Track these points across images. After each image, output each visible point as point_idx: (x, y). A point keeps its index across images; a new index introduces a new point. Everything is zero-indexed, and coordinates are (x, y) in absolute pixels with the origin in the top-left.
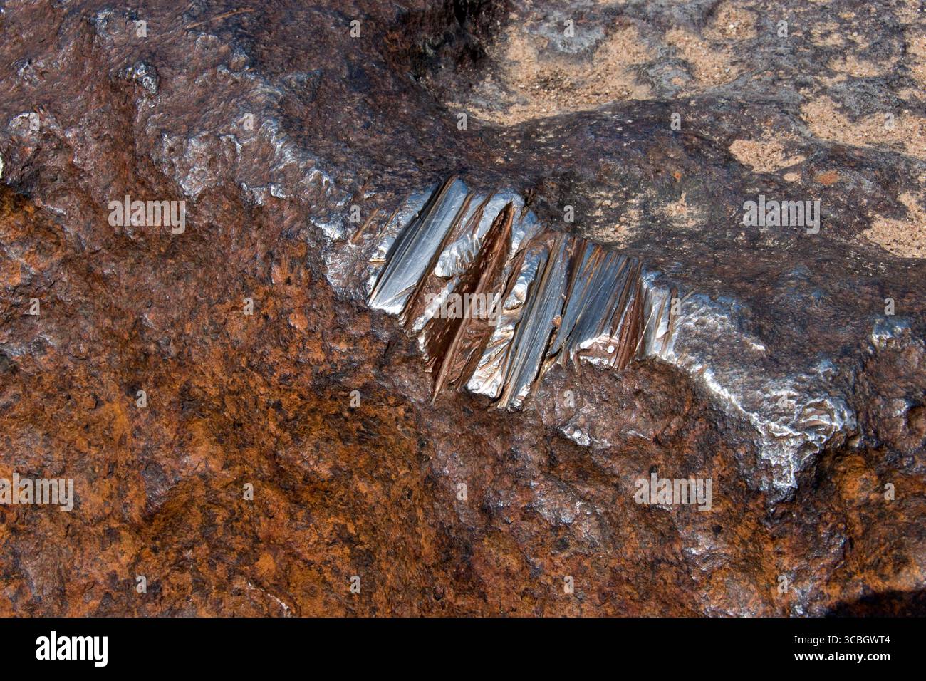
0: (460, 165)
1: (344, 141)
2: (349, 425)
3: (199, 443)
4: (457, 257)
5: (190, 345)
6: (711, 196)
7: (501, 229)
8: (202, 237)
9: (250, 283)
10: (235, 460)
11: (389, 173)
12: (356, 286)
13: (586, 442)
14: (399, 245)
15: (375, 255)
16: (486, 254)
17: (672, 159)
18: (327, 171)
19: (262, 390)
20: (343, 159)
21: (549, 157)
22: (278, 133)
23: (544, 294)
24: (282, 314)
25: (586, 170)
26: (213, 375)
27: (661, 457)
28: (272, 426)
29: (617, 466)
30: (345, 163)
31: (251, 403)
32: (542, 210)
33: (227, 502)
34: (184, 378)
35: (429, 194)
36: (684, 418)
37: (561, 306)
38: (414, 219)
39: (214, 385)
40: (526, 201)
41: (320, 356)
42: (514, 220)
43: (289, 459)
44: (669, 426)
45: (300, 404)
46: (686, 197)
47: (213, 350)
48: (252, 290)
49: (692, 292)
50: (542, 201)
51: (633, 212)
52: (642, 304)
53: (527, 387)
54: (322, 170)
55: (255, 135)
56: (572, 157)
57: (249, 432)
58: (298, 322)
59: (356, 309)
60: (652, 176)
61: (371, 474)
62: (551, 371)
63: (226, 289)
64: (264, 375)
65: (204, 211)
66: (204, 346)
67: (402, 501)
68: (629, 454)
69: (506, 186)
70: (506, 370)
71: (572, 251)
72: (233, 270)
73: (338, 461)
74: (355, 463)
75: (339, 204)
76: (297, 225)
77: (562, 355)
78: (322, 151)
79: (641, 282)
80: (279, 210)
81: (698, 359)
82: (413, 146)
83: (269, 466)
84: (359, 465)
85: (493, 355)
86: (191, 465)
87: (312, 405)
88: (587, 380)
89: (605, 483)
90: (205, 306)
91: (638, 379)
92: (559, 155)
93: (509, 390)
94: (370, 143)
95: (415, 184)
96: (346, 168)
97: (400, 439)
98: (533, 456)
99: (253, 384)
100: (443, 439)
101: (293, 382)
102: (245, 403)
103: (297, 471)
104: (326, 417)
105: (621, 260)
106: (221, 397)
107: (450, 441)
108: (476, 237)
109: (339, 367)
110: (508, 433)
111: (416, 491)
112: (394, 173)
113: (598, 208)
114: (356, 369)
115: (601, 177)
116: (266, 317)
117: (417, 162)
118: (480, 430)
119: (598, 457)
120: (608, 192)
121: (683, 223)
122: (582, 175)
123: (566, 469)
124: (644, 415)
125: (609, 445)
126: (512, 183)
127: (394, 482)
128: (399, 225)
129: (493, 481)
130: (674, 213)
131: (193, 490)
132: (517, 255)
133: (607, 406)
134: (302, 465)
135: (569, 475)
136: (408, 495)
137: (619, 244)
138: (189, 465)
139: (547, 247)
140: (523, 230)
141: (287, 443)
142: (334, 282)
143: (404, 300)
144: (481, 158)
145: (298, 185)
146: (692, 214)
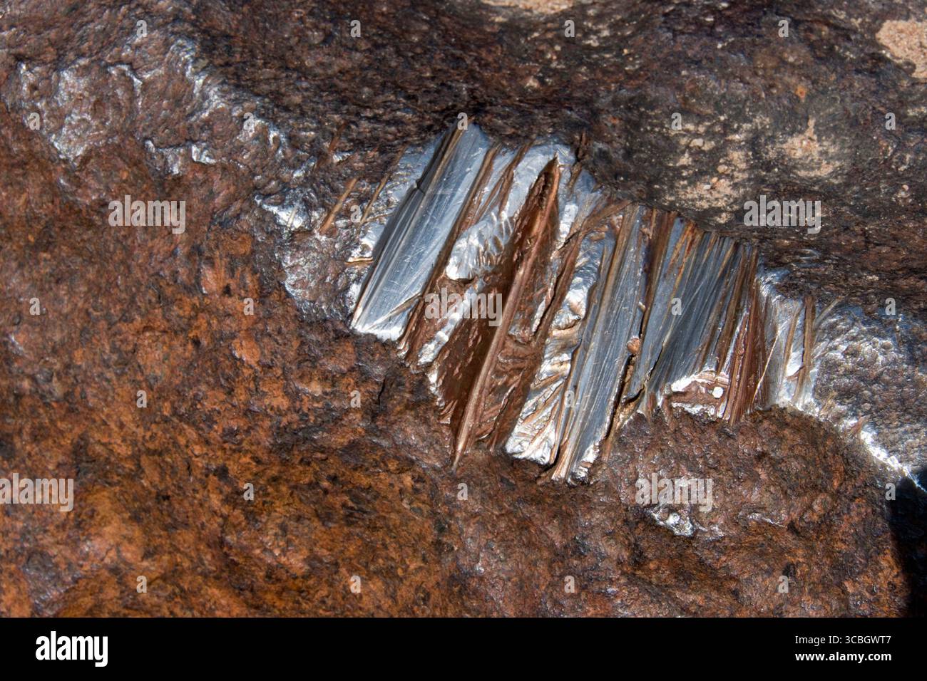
0: (474, 98)
1: (296, 69)
2: (330, 498)
3: (105, 521)
4: (478, 249)
5: (83, 382)
6: (854, 123)
7: (541, 200)
8: (90, 220)
9: (168, 291)
10: (161, 546)
11: (368, 119)
12: (329, 301)
13: (688, 530)
14: (390, 234)
15: (356, 253)
16: (522, 240)
17: (792, 65)
18: (275, 121)
19: (197, 450)
20: (297, 99)
21: (605, 72)
22: (196, 60)
23: (611, 301)
24: (223, 339)
25: (662, 90)
26: (122, 426)
27: (800, 552)
28: (215, 501)
29: (733, 563)
30: (299, 106)
31: (181, 467)
32: (601, 165)
33: (153, 606)
34: (77, 430)
35: (431, 151)
36: (832, 495)
37: (638, 321)
38: (411, 192)
39: (124, 440)
40: (577, 154)
41: (282, 402)
42: (560, 185)
43: (243, 548)
44: (810, 507)
45: (255, 470)
46: (816, 125)
47: (119, 390)
48: (172, 303)
49: (836, 302)
50: (600, 150)
51: (737, 156)
52: (761, 321)
53: (595, 449)
54: (267, 119)
55: (160, 64)
56: (641, 69)
57: (181, 507)
58: (246, 353)
59: (332, 334)
60: (763, 95)
61: (367, 567)
62: (630, 423)
63: (133, 301)
64: (198, 429)
65: (91, 181)
66: (105, 384)
67: (415, 608)
68: (752, 547)
69: (545, 132)
70: (562, 422)
71: (649, 231)
72: (142, 272)
73: (316, 549)
74: (342, 552)
75: (298, 174)
76: (237, 206)
77: (645, 400)
78: (265, 87)
79: (758, 286)
80: (205, 182)
81: (850, 409)
82: (400, 69)
83: (213, 556)
84: (347, 554)
85: (542, 400)
86: (96, 555)
87: (274, 471)
88: (684, 437)
89: (718, 589)
90: (103, 324)
91: (760, 437)
92: (619, 67)
93: (568, 453)
94: (336, 68)
95: (408, 135)
96: (303, 114)
97: (406, 520)
98: (608, 550)
99: (182, 441)
100: (473, 521)
101: (242, 440)
102: (172, 467)
103: (256, 565)
104: (296, 487)
105: (726, 244)
106: (135, 458)
107: (483, 524)
108: (505, 215)
109: (312, 418)
110: (569, 515)
111: (436, 595)
112: (376, 118)
113: (683, 152)
114: (337, 420)
115: (685, 100)
116: (196, 343)
117: (408, 97)
118: (526, 510)
119: (706, 552)
120: (697, 125)
121: (813, 169)
122: (656, 100)
123: (658, 568)
124: (772, 489)
125: (721, 534)
126: (553, 126)
127: (401, 580)
128: (388, 203)
129: (551, 585)
130: (799, 154)
131: (101, 590)
132: (568, 241)
133: (715, 475)
134: (262, 556)
135: (664, 576)
136: (424, 599)
137: (718, 211)
138: (92, 553)
139: (612, 227)
140: (576, 202)
141: (240, 524)
142: (297, 293)
143: (404, 318)
144: (504, 82)
145: (231, 143)
146: (826, 153)
